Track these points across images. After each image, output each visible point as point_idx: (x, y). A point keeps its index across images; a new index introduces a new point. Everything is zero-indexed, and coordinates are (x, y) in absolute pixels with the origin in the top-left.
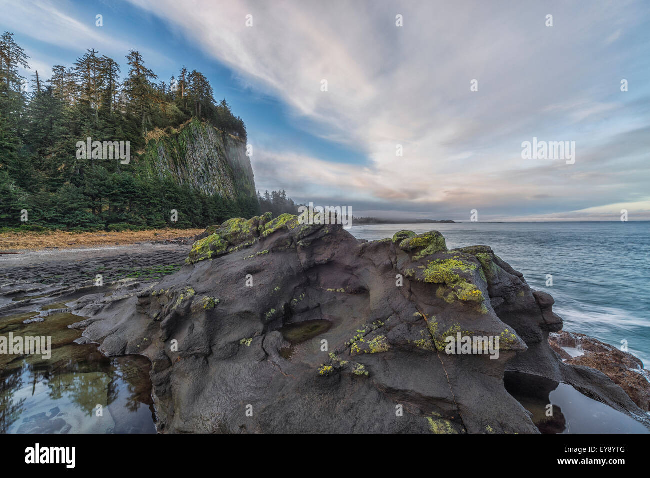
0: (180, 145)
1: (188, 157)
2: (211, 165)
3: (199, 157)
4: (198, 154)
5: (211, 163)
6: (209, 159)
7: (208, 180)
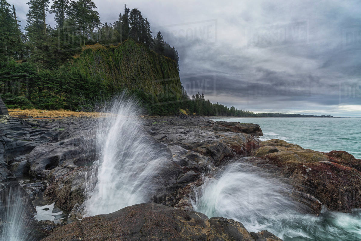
0: (115, 56)
1: (122, 65)
2: (143, 72)
3: (132, 66)
4: (131, 63)
5: (143, 71)
6: (141, 68)
7: (139, 82)
